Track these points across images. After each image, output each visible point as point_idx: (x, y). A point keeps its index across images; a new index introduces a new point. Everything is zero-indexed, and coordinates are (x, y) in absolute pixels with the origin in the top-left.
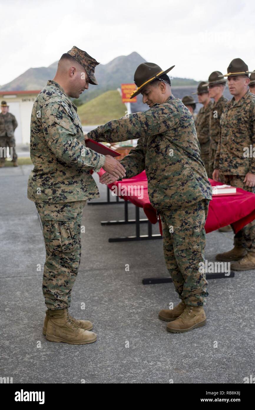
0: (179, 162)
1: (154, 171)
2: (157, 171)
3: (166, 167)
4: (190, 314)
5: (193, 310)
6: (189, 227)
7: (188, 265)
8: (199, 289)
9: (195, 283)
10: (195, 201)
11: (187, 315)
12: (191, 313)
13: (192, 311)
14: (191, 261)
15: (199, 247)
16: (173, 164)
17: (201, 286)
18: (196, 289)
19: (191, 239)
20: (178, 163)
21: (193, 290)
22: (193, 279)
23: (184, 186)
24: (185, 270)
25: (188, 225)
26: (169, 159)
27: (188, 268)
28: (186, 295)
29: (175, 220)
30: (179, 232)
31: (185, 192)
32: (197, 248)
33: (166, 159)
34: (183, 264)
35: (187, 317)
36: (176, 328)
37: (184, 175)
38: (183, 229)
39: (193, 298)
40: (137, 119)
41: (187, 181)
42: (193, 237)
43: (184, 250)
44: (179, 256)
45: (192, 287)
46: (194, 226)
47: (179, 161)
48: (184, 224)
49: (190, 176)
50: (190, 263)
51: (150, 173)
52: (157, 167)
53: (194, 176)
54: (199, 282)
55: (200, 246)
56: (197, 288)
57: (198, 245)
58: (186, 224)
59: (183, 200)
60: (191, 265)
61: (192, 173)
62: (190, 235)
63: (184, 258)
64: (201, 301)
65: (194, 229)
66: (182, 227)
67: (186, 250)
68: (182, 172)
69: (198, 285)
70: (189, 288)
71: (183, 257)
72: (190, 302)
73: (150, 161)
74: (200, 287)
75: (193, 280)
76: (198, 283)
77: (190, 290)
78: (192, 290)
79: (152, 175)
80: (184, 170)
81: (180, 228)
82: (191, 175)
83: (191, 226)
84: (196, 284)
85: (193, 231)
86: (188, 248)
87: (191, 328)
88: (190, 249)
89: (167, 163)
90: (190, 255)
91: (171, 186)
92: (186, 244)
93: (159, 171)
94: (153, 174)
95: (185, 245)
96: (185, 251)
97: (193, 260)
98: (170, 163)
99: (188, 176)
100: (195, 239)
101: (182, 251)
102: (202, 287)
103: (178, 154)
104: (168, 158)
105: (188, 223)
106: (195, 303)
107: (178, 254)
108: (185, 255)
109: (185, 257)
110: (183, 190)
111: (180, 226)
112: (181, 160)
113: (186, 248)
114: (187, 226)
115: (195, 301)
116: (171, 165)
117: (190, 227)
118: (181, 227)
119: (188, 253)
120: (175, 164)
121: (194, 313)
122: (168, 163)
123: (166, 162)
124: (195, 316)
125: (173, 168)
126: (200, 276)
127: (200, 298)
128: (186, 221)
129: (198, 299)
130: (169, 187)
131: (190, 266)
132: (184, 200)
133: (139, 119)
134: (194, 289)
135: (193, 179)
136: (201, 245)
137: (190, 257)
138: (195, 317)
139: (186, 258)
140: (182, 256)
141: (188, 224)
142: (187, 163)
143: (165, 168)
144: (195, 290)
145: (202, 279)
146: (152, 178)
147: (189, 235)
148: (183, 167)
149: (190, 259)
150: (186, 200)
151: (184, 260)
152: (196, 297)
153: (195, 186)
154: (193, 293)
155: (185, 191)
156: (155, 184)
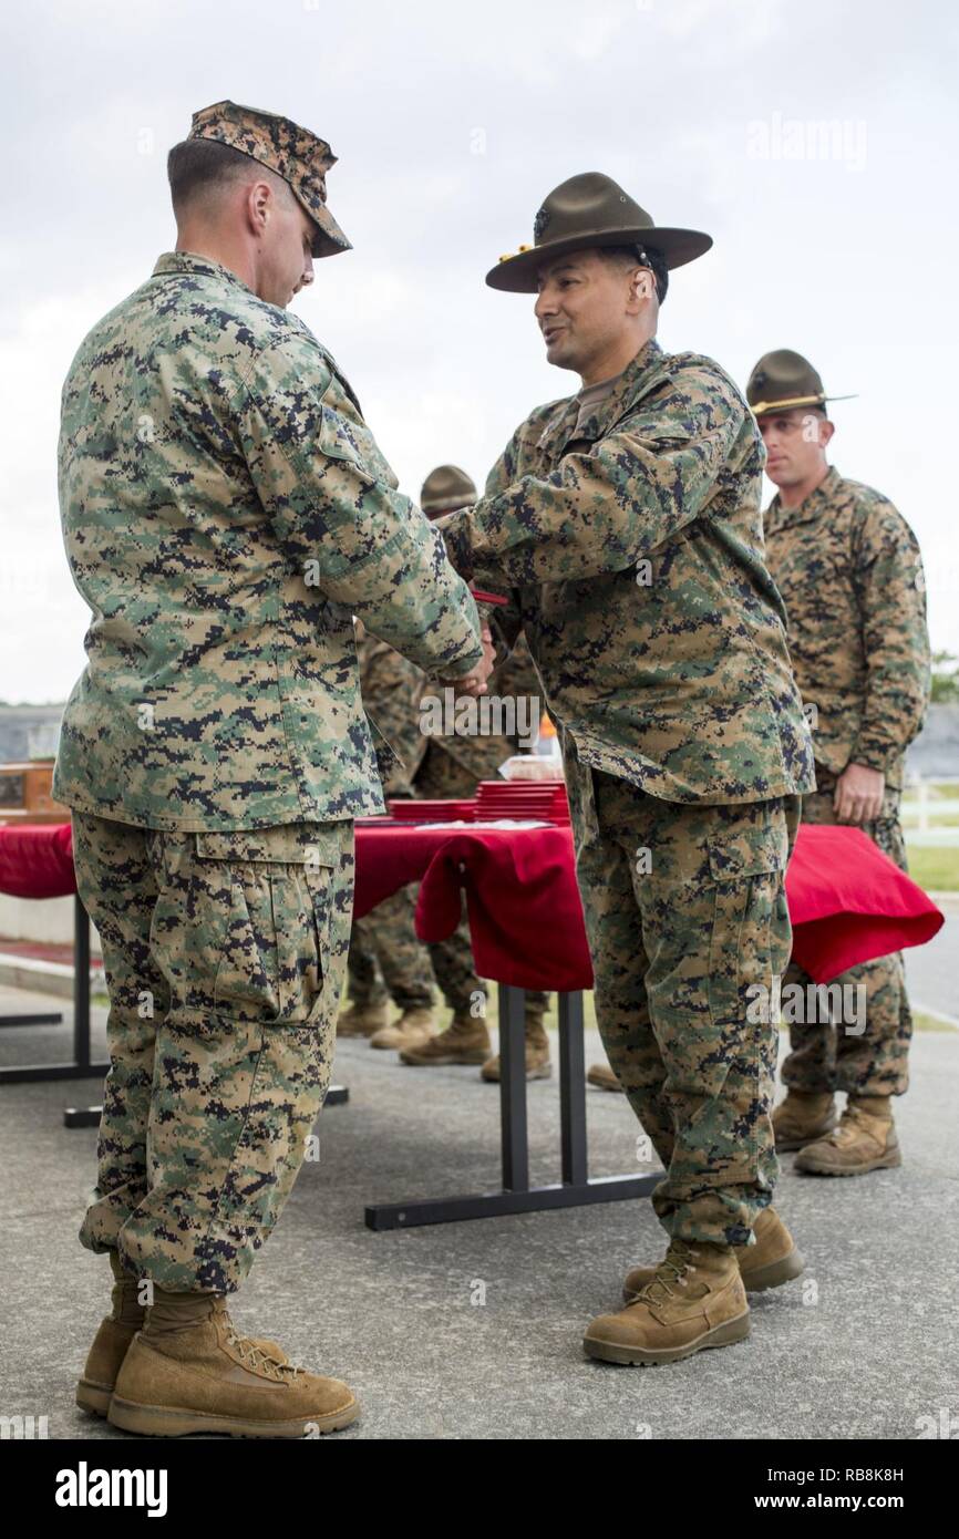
0: (713, 624)
1: (587, 647)
2: (602, 650)
3: (654, 635)
4: (685, 1283)
5: (696, 1266)
6: (733, 876)
7: (715, 1045)
8: (742, 1165)
9: (727, 1129)
10: (757, 794)
11: (672, 1287)
12: (691, 1279)
13: (693, 1269)
14: (729, 1028)
15: (765, 968)
16: (686, 627)
17: (750, 1151)
18: (730, 1162)
19: (739, 931)
20: (707, 628)
21: (715, 1166)
22: (721, 1112)
23: (725, 720)
24: (702, 1068)
25: (733, 869)
26: (673, 605)
27: (713, 1059)
28: (680, 1184)
29: (673, 851)
30: (690, 900)
31: (729, 744)
32: (757, 972)
33: (660, 602)
34: (694, 1042)
35: (675, 1298)
36: (629, 1342)
37: (726, 678)
38: (709, 887)
39: (707, 1205)
40: (647, 482)
41: (736, 704)
42: (746, 920)
43: (701, 978)
44: (679, 1005)
45: (715, 1148)
46: (756, 872)
47: (712, 620)
48: (713, 863)
49: (749, 688)
50: (724, 1037)
51: (564, 659)
52: (608, 635)
53: (765, 688)
54: (745, 1131)
55: (769, 965)
56: (735, 1155)
57: (763, 960)
58: (723, 862)
59: (716, 777)
60: (730, 1046)
61: (757, 673)
62: (737, 913)
63: (698, 1014)
64: (741, 1224)
65: (754, 887)
66: (705, 878)
67: (712, 976)
68: (717, 664)
69: (741, 1142)
70: (701, 1155)
71: (695, 1009)
72: (693, 1224)
73: (574, 604)
74: (746, 1156)
75: (720, 1117)
76: (743, 1136)
77: (705, 1162)
78: (711, 1161)
79: (571, 668)
80: (725, 659)
81: (696, 885)
82: (755, 682)
83: (743, 873)
84: (730, 1136)
85: (750, 892)
86: (722, 969)
87: (692, 1347)
88: (731, 972)
89: (662, 620)
90: (725, 1000)
91: (666, 717)
92: (715, 953)
93: (614, 651)
94: (578, 661)
95: (707, 958)
96: (706, 982)
97: (736, 1022)
98: (677, 621)
99: (742, 685)
100: (755, 931)
101: (693, 983)
102: (756, 1156)
103: (710, 589)
104: (671, 600)
105: (729, 859)
106: (716, 1233)
107: (676, 996)
108: (705, 1002)
109: (705, 1010)
110: (721, 734)
111: (695, 874)
112: (720, 615)
113: (711, 970)
114: (723, 875)
115: (712, 1221)
116: (676, 630)
117: (738, 876)
118: (698, 879)
119: (719, 992)
120: (693, 628)
121: (703, 1278)
122: (666, 623)
123: (657, 615)
124: (709, 1291)
125: (683, 647)
126: (755, 1101)
127: (739, 1207)
128: (722, 851)
129: (733, 1210)
130: (657, 719)
131: (723, 1051)
132: (721, 778)
133: (651, 478)
134: (724, 1158)
135: (761, 700)
136: (773, 959)
137: (729, 1011)
138: (707, 1297)
139: (707, 1015)
140: (689, 1004)
141: (731, 865)
142: (741, 631)
143: (649, 643)
144: (724, 1163)
145: (760, 1119)
146: (567, 680)
147: (729, 913)
148: (727, 644)
149: (724, 1021)
150: (728, 780)
151: (697, 1024)
152: (721, 1201)
153: (768, 732)
154: (715, 1180)
155: (728, 741)
156: (586, 706)
